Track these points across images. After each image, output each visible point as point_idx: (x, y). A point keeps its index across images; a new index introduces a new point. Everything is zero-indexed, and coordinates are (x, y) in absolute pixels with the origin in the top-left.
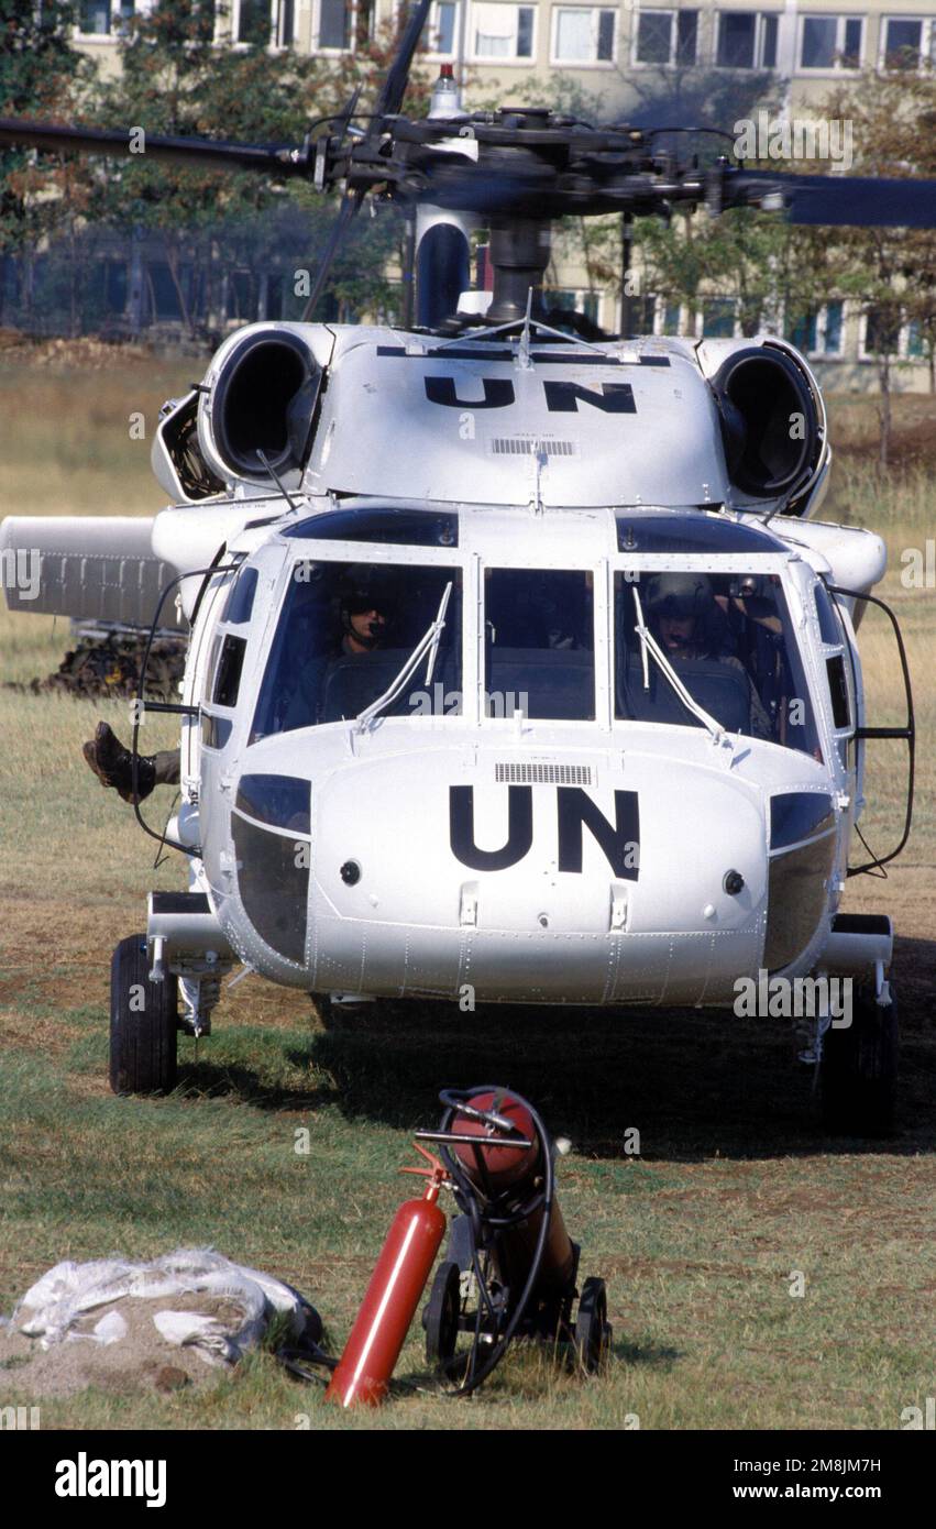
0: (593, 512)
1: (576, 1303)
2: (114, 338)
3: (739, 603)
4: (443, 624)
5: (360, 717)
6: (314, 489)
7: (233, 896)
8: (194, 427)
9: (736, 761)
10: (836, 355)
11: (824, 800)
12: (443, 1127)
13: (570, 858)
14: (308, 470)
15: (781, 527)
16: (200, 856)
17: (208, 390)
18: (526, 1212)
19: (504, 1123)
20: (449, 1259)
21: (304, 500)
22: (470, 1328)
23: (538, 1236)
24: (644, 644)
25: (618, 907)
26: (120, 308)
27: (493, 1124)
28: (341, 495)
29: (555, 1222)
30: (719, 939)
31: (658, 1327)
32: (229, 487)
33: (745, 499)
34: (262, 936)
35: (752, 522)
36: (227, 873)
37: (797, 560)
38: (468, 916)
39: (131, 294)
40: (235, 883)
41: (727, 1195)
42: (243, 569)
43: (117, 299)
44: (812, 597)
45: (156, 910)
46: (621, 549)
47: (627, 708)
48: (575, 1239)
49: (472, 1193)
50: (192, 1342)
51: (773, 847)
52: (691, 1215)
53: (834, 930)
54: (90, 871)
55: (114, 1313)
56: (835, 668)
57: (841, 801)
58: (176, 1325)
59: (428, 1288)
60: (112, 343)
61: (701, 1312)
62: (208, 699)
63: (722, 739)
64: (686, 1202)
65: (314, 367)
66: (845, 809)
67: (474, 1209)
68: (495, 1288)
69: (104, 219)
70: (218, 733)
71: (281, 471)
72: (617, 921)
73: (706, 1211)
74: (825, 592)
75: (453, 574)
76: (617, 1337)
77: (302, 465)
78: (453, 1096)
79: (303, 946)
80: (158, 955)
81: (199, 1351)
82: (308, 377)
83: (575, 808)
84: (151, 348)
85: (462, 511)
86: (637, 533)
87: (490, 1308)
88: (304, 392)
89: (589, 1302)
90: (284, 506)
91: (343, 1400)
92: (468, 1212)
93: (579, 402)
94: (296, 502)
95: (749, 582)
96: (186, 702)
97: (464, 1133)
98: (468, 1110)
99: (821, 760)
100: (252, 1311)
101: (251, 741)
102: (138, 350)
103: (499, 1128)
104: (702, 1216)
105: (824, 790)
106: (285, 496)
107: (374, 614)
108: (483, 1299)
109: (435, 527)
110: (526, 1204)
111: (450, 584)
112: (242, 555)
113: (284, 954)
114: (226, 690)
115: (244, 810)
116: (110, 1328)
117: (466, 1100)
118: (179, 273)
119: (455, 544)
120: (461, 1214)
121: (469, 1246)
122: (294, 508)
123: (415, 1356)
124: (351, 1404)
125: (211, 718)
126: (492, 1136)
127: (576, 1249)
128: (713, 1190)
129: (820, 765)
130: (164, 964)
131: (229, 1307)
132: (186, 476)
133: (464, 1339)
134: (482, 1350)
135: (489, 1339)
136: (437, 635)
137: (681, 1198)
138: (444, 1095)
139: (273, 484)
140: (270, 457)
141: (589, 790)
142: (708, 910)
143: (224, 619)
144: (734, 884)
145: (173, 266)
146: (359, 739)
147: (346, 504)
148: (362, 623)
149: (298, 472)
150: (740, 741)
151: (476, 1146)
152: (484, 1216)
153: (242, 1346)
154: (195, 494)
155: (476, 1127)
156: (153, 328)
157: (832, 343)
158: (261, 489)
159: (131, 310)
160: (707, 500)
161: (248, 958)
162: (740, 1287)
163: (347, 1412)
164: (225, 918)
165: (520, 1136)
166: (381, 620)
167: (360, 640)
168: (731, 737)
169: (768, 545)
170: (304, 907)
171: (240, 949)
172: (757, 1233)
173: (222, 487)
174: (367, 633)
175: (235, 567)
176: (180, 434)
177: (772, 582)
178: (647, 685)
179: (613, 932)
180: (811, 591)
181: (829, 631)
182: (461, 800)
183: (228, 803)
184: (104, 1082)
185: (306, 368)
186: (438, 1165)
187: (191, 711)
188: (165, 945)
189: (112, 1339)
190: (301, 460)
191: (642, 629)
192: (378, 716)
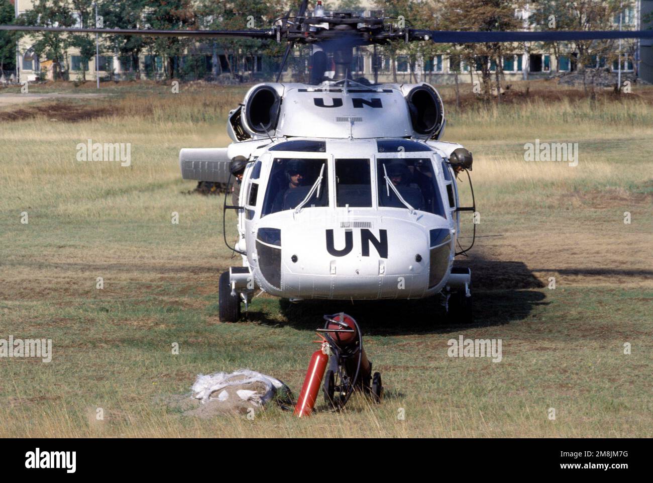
0: (369, 140)
1: (371, 381)
2: (209, 80)
3: (418, 168)
4: (322, 177)
5: (296, 208)
6: (279, 135)
7: (257, 267)
8: (240, 118)
9: (418, 219)
10: (441, 72)
11: (447, 231)
12: (326, 327)
13: (365, 252)
14: (277, 130)
15: (430, 143)
16: (246, 255)
17: (244, 105)
18: (354, 353)
19: (345, 325)
20: (330, 369)
21: (276, 139)
22: (338, 390)
23: (358, 361)
24: (387, 182)
25: (381, 267)
26: (211, 70)
27: (342, 325)
28: (288, 137)
29: (363, 355)
30: (415, 277)
31: (398, 387)
32: (252, 136)
33: (419, 135)
34: (267, 280)
35: (421, 142)
36: (255, 260)
37: (436, 153)
38: (333, 272)
39: (213, 66)
40: (257, 263)
41: (419, 344)
42: (257, 162)
43: (210, 67)
44: (441, 165)
45: (233, 273)
46: (379, 151)
47: (382, 203)
48: (370, 361)
49: (336, 348)
50: (250, 399)
51: (431, 246)
52: (407, 351)
53: (452, 273)
54: (209, 251)
55: (224, 391)
56: (449, 188)
57: (453, 231)
58: (244, 394)
59: (324, 379)
60: (208, 81)
61: (412, 381)
62: (247, 204)
63: (414, 212)
64: (406, 347)
65: (278, 97)
66: (454, 234)
67: (337, 353)
68: (345, 378)
69: (204, 42)
70: (250, 215)
71: (269, 130)
72: (381, 271)
73: (412, 349)
74: (445, 164)
75: (325, 161)
76: (385, 391)
77: (275, 129)
78: (329, 317)
79: (280, 283)
80: (233, 287)
81: (252, 402)
82: (276, 100)
83: (366, 235)
84: (220, 82)
85: (327, 140)
86: (384, 146)
87: (344, 384)
88: (275, 105)
89: (376, 381)
90: (270, 141)
91: (298, 415)
92: (335, 354)
93: (364, 105)
94: (273, 139)
95: (421, 161)
96: (240, 205)
97: (332, 328)
98: (333, 321)
99: (446, 218)
100: (268, 388)
101: (261, 217)
102: (216, 83)
103: (344, 327)
104: (411, 351)
105: (447, 228)
106: (270, 138)
107: (298, 175)
108: (342, 381)
109: (318, 146)
110: (353, 351)
111: (324, 164)
112: (256, 157)
113: (274, 285)
114: (253, 201)
115: (260, 239)
116: (223, 396)
117: (332, 318)
118: (229, 59)
119: (325, 151)
120: (333, 355)
121: (336, 365)
122: (273, 141)
123: (320, 400)
124: (302, 416)
125: (248, 210)
126: (341, 329)
127: (371, 364)
128: (413, 342)
129: (445, 219)
130: (235, 290)
131: (261, 387)
132: (238, 134)
133: (336, 394)
134: (342, 397)
135: (344, 394)
136: (320, 181)
137: (404, 346)
138: (325, 317)
139: (266, 135)
140: (265, 126)
141: (371, 230)
142: (411, 267)
143: (251, 178)
144: (419, 258)
145: (227, 56)
146: (296, 215)
147: (290, 139)
148: (295, 179)
149: (273, 131)
150: (420, 212)
151: (336, 332)
152: (341, 355)
153: (266, 400)
154: (240, 139)
155: (336, 327)
156: (221, 76)
157: (439, 68)
158: (262, 136)
159: (214, 70)
160: (406, 135)
161: (262, 287)
162: (424, 373)
163: (300, 418)
164: (255, 274)
165: (351, 329)
166: (301, 177)
167: (294, 184)
168: (416, 211)
169: (427, 149)
170: (280, 270)
171: (260, 284)
172: (429, 355)
173: (249, 137)
174: (297, 182)
175: (254, 161)
176: (235, 120)
177: (427, 162)
178: (388, 195)
179: (380, 275)
180: (441, 163)
181: (447, 176)
182: (330, 234)
183: (255, 238)
184: (217, 318)
185: (275, 97)
186: (324, 339)
187: (242, 208)
188: (236, 284)
189: (224, 399)
190: (274, 126)
191: (386, 177)
192: (302, 208)
